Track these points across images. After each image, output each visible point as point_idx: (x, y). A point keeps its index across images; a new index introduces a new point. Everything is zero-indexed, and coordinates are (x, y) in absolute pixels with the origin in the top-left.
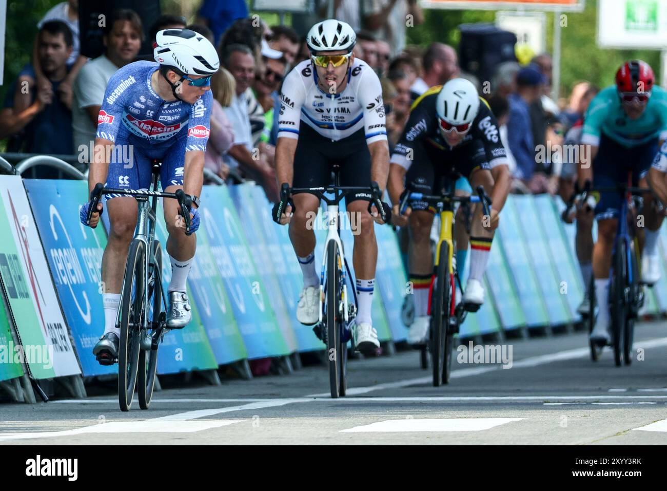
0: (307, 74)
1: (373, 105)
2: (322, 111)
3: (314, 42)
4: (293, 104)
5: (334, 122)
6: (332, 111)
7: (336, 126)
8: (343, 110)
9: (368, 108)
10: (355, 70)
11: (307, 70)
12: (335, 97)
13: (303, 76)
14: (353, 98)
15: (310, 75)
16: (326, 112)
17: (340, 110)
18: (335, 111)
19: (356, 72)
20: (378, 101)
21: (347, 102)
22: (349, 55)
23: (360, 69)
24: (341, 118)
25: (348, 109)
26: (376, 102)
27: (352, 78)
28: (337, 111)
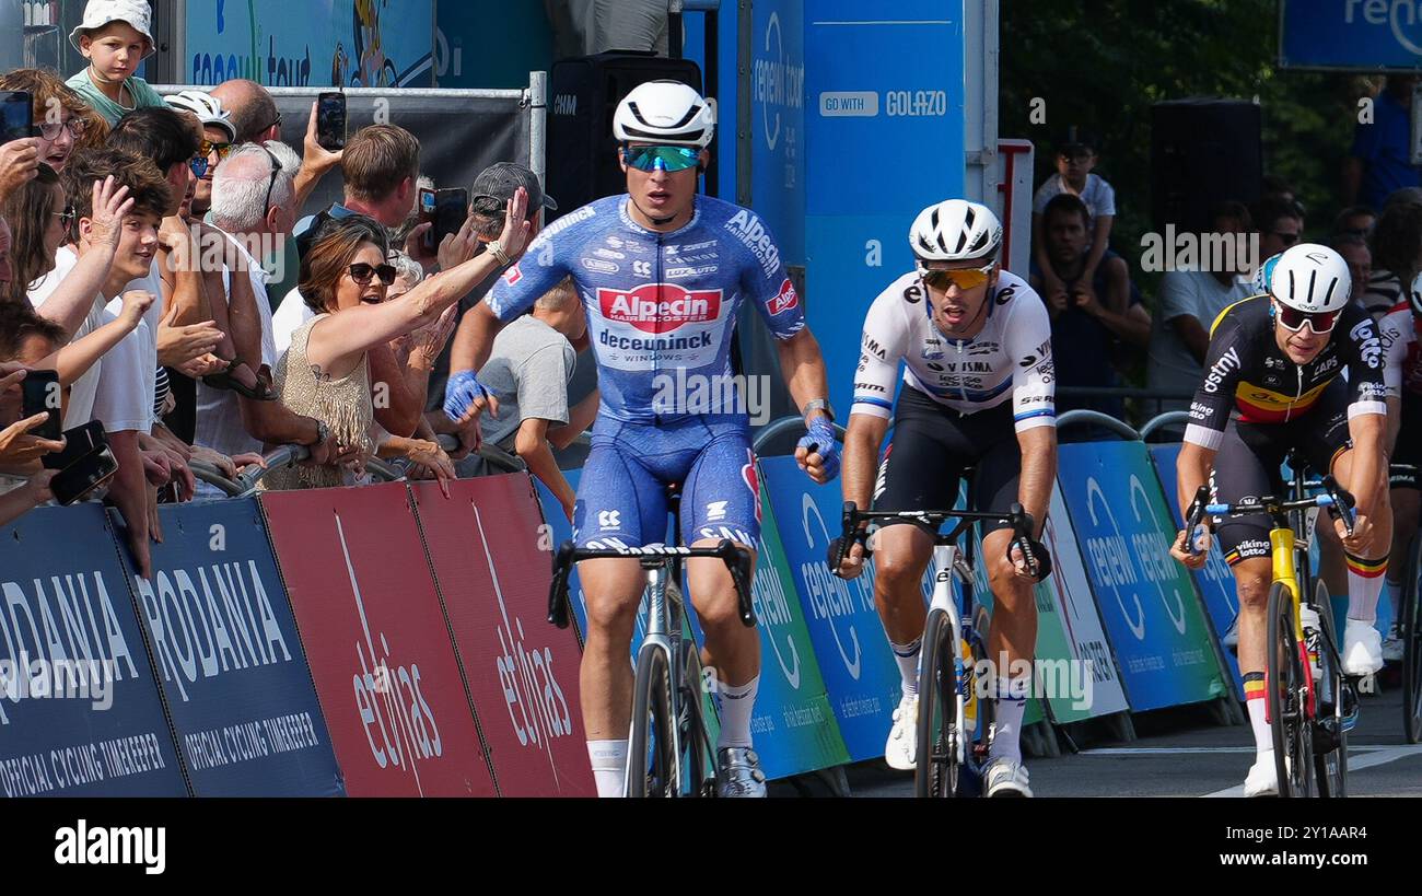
0: (914, 297)
1: (1032, 359)
2: (940, 368)
3: (923, 243)
4: (883, 352)
5: (962, 388)
6: (959, 367)
7: (967, 395)
8: (979, 367)
9: (1023, 364)
10: (1002, 293)
11: (913, 291)
12: (964, 345)
13: (906, 301)
14: (997, 345)
15: (919, 300)
16: (947, 370)
17: (973, 365)
18: (964, 369)
19: (1005, 298)
20: (1042, 353)
21: (985, 352)
22: (988, 267)
23: (1012, 292)
24: (974, 380)
25: (987, 364)
26: (1037, 354)
27: (997, 308)
28: (967, 367)
